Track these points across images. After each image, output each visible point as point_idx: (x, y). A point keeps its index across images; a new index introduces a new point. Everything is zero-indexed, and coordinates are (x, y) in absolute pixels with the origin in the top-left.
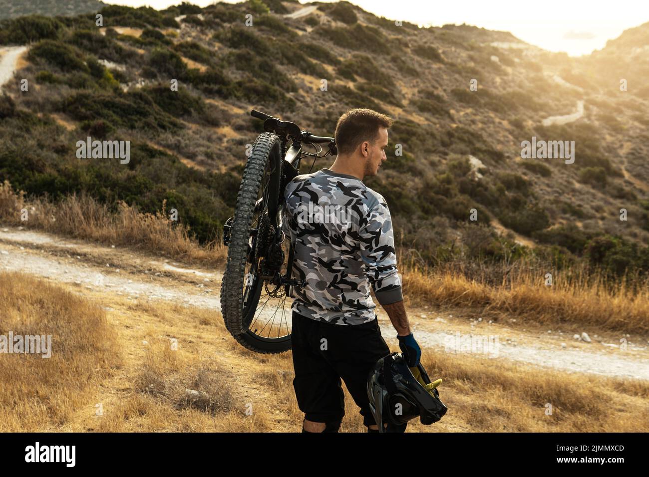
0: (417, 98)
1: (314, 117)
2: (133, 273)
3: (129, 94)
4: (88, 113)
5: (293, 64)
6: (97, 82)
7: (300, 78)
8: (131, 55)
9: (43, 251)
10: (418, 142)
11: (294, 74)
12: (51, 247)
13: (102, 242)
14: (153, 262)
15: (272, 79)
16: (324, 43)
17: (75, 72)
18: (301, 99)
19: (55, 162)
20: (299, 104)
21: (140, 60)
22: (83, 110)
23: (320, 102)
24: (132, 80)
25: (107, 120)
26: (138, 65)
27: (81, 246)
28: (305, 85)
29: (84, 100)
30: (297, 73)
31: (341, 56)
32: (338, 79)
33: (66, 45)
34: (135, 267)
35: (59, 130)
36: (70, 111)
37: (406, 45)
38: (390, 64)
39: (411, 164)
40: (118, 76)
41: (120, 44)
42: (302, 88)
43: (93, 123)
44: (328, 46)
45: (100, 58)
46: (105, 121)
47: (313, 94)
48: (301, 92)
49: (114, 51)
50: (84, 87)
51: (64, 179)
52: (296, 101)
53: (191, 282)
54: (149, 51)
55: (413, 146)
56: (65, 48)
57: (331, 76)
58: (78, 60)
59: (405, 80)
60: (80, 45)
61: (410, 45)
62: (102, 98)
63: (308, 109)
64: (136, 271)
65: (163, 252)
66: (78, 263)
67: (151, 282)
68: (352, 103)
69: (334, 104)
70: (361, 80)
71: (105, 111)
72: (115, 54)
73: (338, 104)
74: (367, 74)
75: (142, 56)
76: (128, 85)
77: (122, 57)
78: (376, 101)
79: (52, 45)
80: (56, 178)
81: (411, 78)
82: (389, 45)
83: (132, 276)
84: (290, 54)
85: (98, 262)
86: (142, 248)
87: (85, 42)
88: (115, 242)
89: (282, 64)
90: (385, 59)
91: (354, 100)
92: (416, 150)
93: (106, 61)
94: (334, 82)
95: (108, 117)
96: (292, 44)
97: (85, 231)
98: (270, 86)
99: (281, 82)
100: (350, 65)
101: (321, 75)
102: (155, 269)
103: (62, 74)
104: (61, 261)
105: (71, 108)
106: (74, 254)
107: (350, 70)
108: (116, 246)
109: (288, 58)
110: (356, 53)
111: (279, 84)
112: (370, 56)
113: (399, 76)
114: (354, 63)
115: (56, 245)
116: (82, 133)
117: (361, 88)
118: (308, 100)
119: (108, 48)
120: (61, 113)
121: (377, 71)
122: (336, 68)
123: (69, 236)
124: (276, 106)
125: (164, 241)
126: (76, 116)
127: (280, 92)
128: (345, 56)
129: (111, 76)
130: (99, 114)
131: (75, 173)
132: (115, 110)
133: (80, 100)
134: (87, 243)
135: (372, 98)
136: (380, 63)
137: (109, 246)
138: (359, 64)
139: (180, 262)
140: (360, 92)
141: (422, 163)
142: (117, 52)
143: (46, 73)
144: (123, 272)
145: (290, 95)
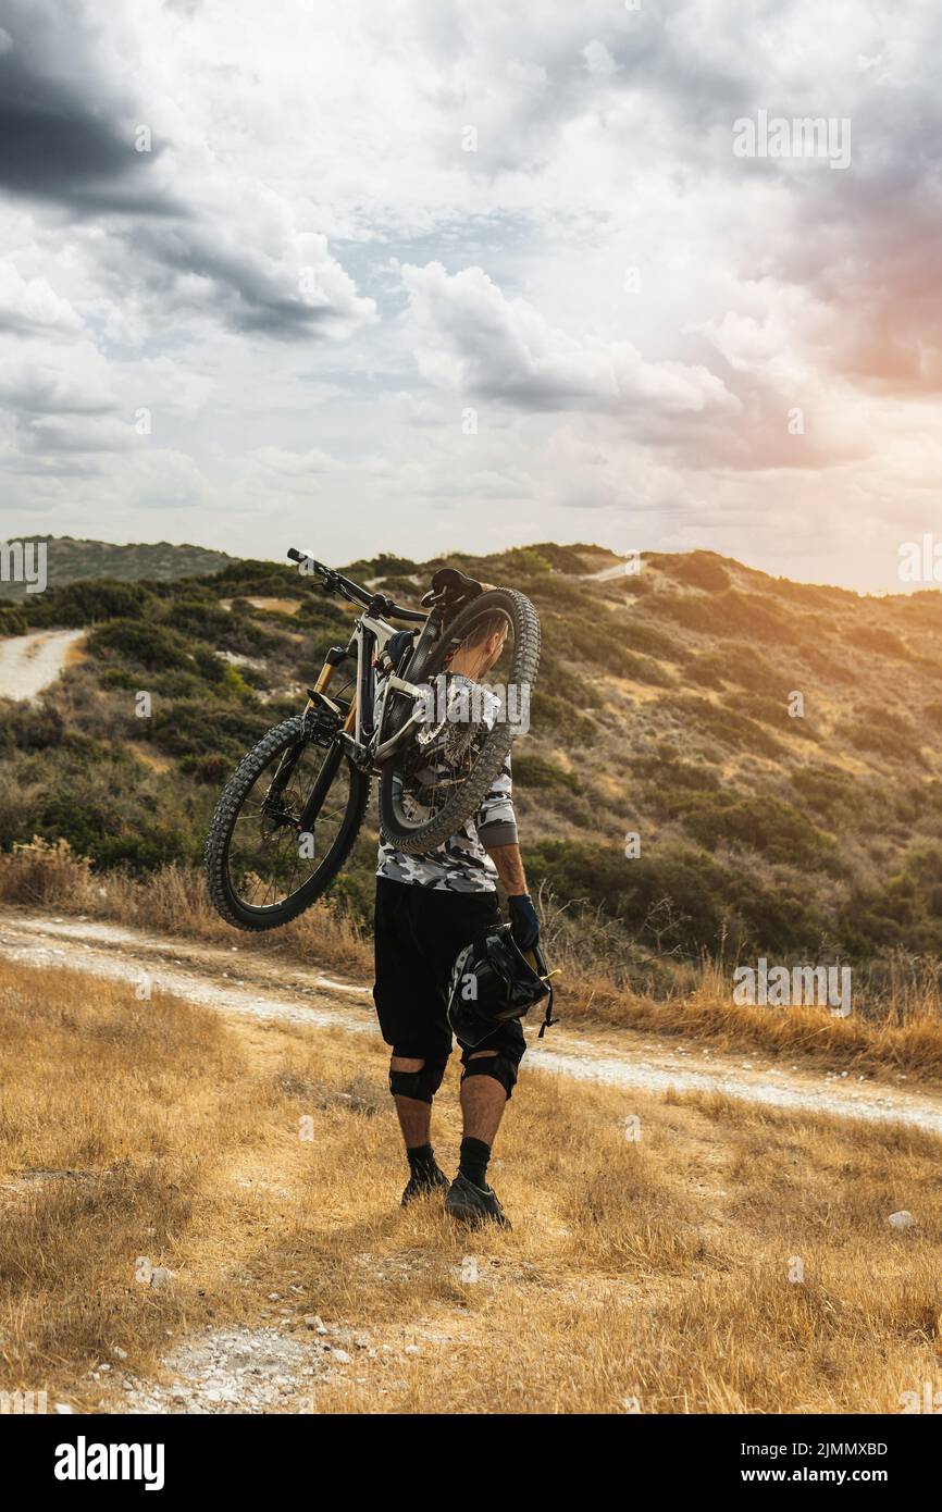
0: (850, 722)
1: (633, 756)
2: (266, 987)
3: (271, 706)
4: (194, 741)
5: (594, 660)
6: (211, 689)
7: (608, 684)
8: (278, 643)
9: (119, 952)
10: (848, 811)
11: (596, 678)
12: (133, 947)
13: (217, 942)
14: (300, 975)
15: (551, 684)
16: (659, 623)
17: (171, 671)
18: (609, 720)
19: (139, 818)
20: (603, 730)
21: (294, 653)
22: (184, 737)
23: (647, 728)
24: (277, 684)
25: (228, 755)
26: (289, 661)
27: (181, 948)
28: (619, 697)
29: (187, 717)
30: (603, 676)
31: (695, 645)
32: (686, 685)
33: (157, 627)
34: (269, 979)
35: (140, 772)
36: (160, 739)
37: (832, 628)
38: (797, 661)
39: (827, 853)
40: (251, 678)
41: (258, 625)
42: (612, 701)
43: (202, 760)
44: (669, 629)
45: (219, 649)
46: (224, 757)
47: (633, 711)
48: (609, 707)
49: (245, 637)
50: (188, 695)
51: (152, 846)
52: (597, 723)
53: (360, 1004)
54: (312, 637)
55: (835, 819)
56: (156, 632)
57: (672, 680)
58: (179, 651)
59: (827, 688)
60: (183, 627)
61: (839, 629)
62: (220, 713)
63: (621, 740)
64: (270, 985)
65: (317, 959)
66: (178, 971)
67: (295, 1001)
68: (712, 730)
69: (675, 732)
70: (733, 688)
71: (225, 739)
72: (247, 641)
73: (683, 731)
74: (746, 677)
75: (298, 646)
76: (269, 694)
77: (259, 646)
78: (764, 726)
79: (131, 627)
80: (140, 844)
81: (839, 685)
82: (795, 628)
83: (263, 991)
84: (590, 643)
85: (210, 971)
86: (281, 953)
87: (192, 622)
88: (239, 943)
89: (573, 659)
90: (785, 651)
91: (717, 723)
92: (842, 826)
93: (229, 653)
94: (677, 690)
95: (230, 749)
96: (594, 625)
97: (189, 923)
98: (547, 697)
99: (569, 690)
100: (713, 663)
101: (652, 679)
102: (301, 984)
103: (147, 673)
104: (150, 968)
105: (163, 732)
106: (170, 958)
107: (713, 671)
108: (239, 948)
109: (584, 650)
110: (725, 640)
111: (564, 694)
112: (754, 646)
113: (815, 681)
114: (720, 658)
115: (141, 944)
116: (181, 778)
117: (734, 702)
118: (623, 722)
119: (236, 632)
120: (143, 742)
121: (769, 674)
122: (683, 668)
123: (161, 931)
124: (557, 735)
125: (319, 941)
126: (172, 749)
127: (566, 707)
128: (704, 646)
129: (239, 677)
130: (213, 745)
131: (172, 835)
132: (244, 736)
133: (177, 718)
134: (192, 943)
135: (756, 721)
136: (774, 659)
137: (228, 948)
138: (732, 661)
139: (345, 975)
140: (730, 710)
141: (852, 851)
142: (250, 639)
143: (119, 673)
144: (250, 985)
145: (587, 713)
